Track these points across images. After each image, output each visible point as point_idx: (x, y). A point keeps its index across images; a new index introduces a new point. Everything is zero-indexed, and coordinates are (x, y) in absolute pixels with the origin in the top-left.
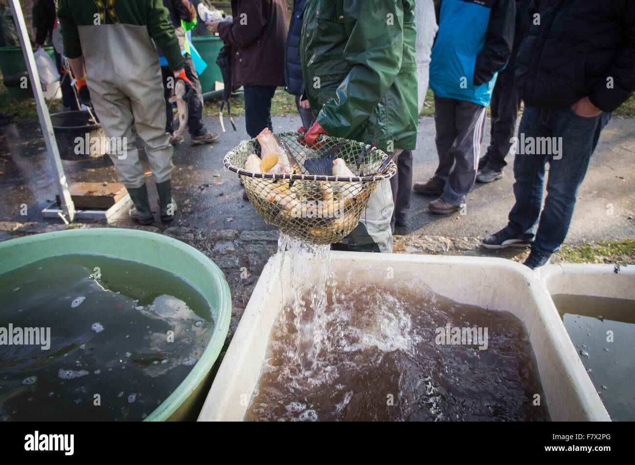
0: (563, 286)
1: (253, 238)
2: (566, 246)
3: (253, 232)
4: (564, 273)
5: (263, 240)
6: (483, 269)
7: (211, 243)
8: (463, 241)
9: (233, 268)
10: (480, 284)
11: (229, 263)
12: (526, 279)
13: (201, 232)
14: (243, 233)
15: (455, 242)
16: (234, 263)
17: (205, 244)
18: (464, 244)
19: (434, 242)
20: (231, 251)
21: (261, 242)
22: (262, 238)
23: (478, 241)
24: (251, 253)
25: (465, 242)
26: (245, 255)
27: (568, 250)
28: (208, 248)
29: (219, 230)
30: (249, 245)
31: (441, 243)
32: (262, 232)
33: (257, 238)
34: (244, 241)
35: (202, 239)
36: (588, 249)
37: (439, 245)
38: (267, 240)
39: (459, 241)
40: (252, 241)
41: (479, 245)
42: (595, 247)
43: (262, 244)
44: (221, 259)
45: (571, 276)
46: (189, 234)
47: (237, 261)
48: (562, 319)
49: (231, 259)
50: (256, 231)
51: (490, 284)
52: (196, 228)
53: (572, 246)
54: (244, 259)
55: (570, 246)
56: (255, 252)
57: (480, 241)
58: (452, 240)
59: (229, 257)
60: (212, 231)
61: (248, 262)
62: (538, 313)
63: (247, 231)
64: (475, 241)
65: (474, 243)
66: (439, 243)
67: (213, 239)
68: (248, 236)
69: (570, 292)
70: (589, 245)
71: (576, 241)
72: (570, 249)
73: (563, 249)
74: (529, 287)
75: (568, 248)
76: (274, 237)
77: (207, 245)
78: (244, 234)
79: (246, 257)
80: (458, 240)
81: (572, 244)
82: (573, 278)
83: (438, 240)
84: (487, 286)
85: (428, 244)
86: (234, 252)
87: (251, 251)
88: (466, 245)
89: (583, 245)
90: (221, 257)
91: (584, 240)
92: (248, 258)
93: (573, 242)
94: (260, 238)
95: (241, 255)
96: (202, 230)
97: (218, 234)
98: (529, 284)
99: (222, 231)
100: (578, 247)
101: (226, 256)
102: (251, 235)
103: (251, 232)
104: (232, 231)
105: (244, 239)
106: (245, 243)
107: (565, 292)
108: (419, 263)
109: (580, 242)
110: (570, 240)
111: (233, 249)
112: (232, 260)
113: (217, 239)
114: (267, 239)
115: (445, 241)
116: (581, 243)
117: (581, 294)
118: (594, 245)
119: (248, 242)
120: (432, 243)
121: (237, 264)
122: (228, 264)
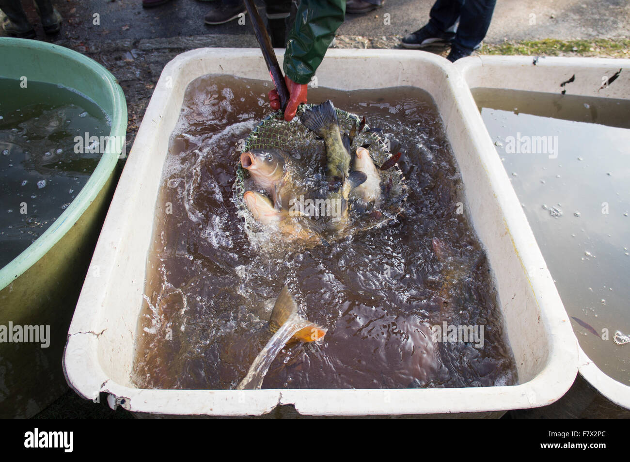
0: (482, 79)
1: (154, 46)
2: (487, 46)
3: (153, 40)
4: (483, 66)
5: (165, 48)
6: (400, 62)
7: (107, 55)
8: (381, 41)
9: (133, 80)
10: (397, 79)
11: (128, 75)
12: (444, 71)
13: (93, 44)
14: (141, 42)
15: (373, 42)
16: (135, 75)
17: (100, 56)
18: (383, 43)
19: (350, 42)
20: (130, 62)
21: (163, 51)
22: (163, 46)
23: (397, 40)
24: (152, 63)
25: (383, 42)
26: (146, 66)
27: (489, 49)
28: (103, 61)
29: (114, 40)
30: (150, 55)
31: (358, 43)
32: (164, 39)
33: (157, 47)
34: (144, 51)
35: (96, 51)
36: (509, 48)
37: (356, 45)
38: (169, 48)
39: (378, 41)
40: (152, 49)
41: (398, 44)
42: (516, 46)
43: (164, 53)
44: (119, 72)
45: (490, 68)
46: (79, 47)
47: (138, 72)
48: (480, 112)
49: (131, 70)
50: (156, 39)
51: (407, 78)
52: (88, 40)
53: (493, 45)
54: (144, 70)
55: (491, 45)
56: (157, 62)
57: (399, 40)
58: (370, 40)
59: (128, 69)
60: (106, 42)
61: (149, 73)
62: (456, 104)
63: (146, 40)
64: (394, 40)
65: (393, 43)
66: (356, 43)
67: (108, 51)
68: (148, 45)
69: (489, 85)
70: (510, 45)
71: (497, 40)
72: (490, 48)
73: (484, 48)
74: (448, 79)
75: (489, 48)
76: (177, 44)
77: (102, 57)
78: (143, 43)
79: (146, 67)
80: (376, 39)
81: (494, 43)
82: (492, 71)
83: (355, 40)
84: (404, 81)
85: (345, 45)
86: (133, 62)
87: (152, 61)
88: (385, 45)
89: (505, 44)
90: (118, 70)
91: (505, 39)
92: (149, 69)
93: (494, 42)
94: (161, 47)
95: (142, 66)
96: (95, 41)
97: (114, 45)
98: (447, 77)
99: (118, 41)
100: (499, 46)
101: (125, 68)
102: (151, 44)
103: (151, 40)
104: (129, 40)
105: (143, 48)
106: (144, 53)
107: (483, 86)
108: (333, 57)
109: (502, 41)
110: (492, 40)
111: (132, 60)
112: (131, 72)
113: (112, 50)
114: (169, 46)
115: (363, 41)
116: (503, 43)
117: (499, 87)
118: (514, 44)
119: (148, 51)
120: (348, 44)
121: (138, 76)
122: (128, 77)
